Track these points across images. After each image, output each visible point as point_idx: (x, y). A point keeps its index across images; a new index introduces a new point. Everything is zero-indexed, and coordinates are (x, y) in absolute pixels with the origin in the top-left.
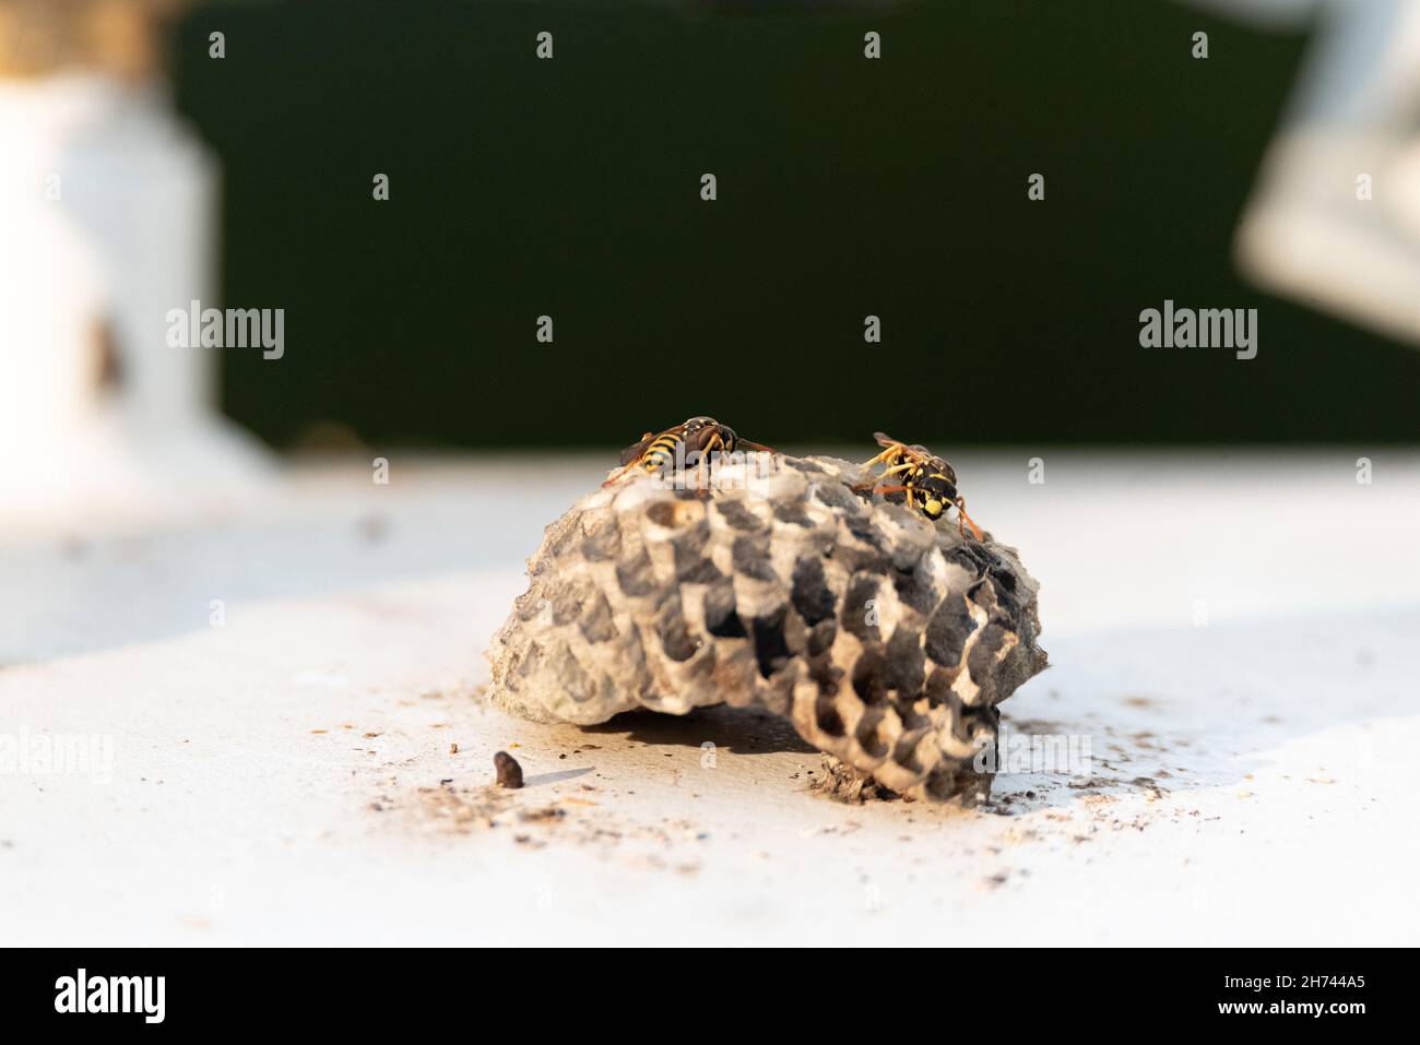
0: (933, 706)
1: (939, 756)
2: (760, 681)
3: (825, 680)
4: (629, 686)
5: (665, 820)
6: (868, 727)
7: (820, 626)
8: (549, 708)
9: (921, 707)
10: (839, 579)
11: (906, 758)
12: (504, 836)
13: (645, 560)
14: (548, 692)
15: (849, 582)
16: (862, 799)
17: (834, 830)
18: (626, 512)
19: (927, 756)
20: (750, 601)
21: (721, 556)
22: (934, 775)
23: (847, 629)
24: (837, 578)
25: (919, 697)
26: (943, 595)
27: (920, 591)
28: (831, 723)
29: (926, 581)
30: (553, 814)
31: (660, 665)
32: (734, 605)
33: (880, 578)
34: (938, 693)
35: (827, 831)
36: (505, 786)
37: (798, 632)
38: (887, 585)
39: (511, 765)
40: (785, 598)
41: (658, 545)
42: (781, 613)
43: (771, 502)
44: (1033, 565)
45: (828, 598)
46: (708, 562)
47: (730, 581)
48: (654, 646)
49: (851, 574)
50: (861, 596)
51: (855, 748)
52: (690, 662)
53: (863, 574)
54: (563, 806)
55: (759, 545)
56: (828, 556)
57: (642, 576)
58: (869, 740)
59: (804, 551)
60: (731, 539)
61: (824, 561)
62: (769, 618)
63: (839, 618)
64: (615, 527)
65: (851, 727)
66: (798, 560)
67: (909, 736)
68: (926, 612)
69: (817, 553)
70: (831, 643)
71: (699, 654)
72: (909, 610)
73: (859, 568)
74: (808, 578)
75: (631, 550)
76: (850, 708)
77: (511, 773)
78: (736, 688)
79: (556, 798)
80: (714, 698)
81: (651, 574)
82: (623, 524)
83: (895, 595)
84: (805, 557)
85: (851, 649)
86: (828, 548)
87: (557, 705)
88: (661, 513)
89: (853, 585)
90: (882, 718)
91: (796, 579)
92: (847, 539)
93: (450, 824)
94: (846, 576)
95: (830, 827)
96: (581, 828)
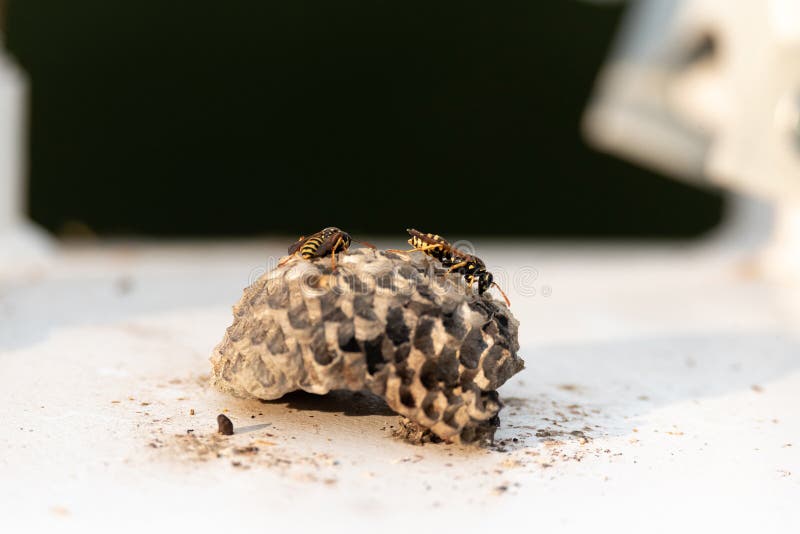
0: (464, 391)
1: (468, 419)
2: (368, 376)
3: (404, 376)
4: (294, 378)
5: (315, 454)
6: (428, 402)
7: (402, 346)
8: (249, 390)
9: (457, 391)
10: (412, 320)
11: (449, 420)
12: (226, 462)
13: (304, 308)
14: (248, 381)
15: (418, 322)
16: (422, 442)
17: (409, 460)
18: (293, 281)
19: (461, 419)
20: (363, 332)
21: (346, 306)
22: (465, 429)
23: (417, 348)
24: (411, 318)
25: (456, 386)
26: (469, 329)
27: (455, 326)
28: (408, 400)
29: (460, 320)
30: (251, 450)
31: (312, 367)
32: (354, 333)
33: (435, 319)
34: (466, 383)
35: (405, 461)
36: (224, 434)
37: (389, 349)
38: (439, 323)
39: (226, 423)
40: (383, 330)
41: (311, 300)
42: (380, 338)
44: (516, 312)
45: (406, 330)
46: (339, 310)
47: (352, 320)
48: (309, 356)
49: (419, 316)
50: (424, 330)
51: (421, 414)
52: (330, 366)
53: (426, 317)
54: (257, 445)
55: (368, 300)
56: (406, 306)
57: (302, 317)
58: (429, 409)
59: (392, 303)
60: (352, 297)
61: (404, 309)
62: (373, 341)
63: (412, 342)
64: (286, 289)
65: (419, 403)
66: (389, 309)
67: (451, 408)
68: (459, 338)
69: (400, 305)
70: (407, 355)
71: (335, 361)
72: (451, 337)
73: (423, 313)
74: (395, 317)
75: (295, 303)
76: (419, 392)
77: (226, 426)
78: (355, 380)
79: (252, 441)
80: (342, 385)
81: (307, 316)
82: (291, 288)
83: (443, 328)
84: (393, 307)
85: (419, 359)
86: (406, 302)
87: (253, 388)
89: (420, 323)
90: (436, 397)
91: (388, 319)
92: (417, 297)
93: (195, 455)
94: (416, 318)
95: (407, 458)
96: (268, 458)
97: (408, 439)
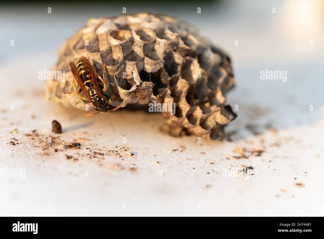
0: (211, 105)
1: (215, 124)
2: (153, 96)
3: (176, 96)
5: (117, 147)
6: (190, 113)
7: (173, 76)
8: (73, 105)
9: (207, 105)
10: (179, 59)
11: (203, 124)
12: (61, 155)
13: (110, 51)
14: (74, 99)
15: (183, 61)
16: (180, 135)
17: (177, 150)
18: (102, 34)
19: (211, 123)
20: (149, 68)
21: (138, 50)
22: (212, 130)
23: (183, 78)
24: (178, 58)
25: (206, 102)
30: (76, 145)
32: (144, 68)
33: (193, 59)
34: (212, 99)
35: (175, 150)
36: (56, 133)
37: (165, 78)
38: (195, 62)
39: (58, 126)
40: (162, 66)
41: (116, 46)
42: (160, 71)
43: (154, 31)
45: (175, 65)
46: (133, 52)
47: (143, 59)
49: (184, 57)
50: (186, 66)
52: (130, 90)
53: (188, 58)
54: (78, 141)
55: (151, 46)
56: (175, 51)
57: (108, 58)
58: (190, 116)
59: (167, 49)
60: (142, 44)
61: (174, 53)
62: (156, 73)
63: (179, 74)
64: (97, 39)
65: (184, 113)
66: (165, 52)
67: (204, 116)
68: (207, 71)
69: (172, 50)
70: (176, 82)
71: (134, 88)
72: (203, 71)
73: (187, 55)
74: (168, 57)
75: (103, 48)
76: (185, 106)
78: (144, 98)
79: (75, 137)
80: (135, 102)
81: (112, 57)
82: (100, 38)
83: (198, 65)
84: (167, 51)
85: (184, 85)
86: (175, 48)
87: (77, 103)
88: (115, 35)
89: (185, 62)
90: (196, 109)
91: (164, 59)
92: (182, 44)
94: (182, 58)
95: (176, 149)
96: (88, 151)
97: (171, 134)
